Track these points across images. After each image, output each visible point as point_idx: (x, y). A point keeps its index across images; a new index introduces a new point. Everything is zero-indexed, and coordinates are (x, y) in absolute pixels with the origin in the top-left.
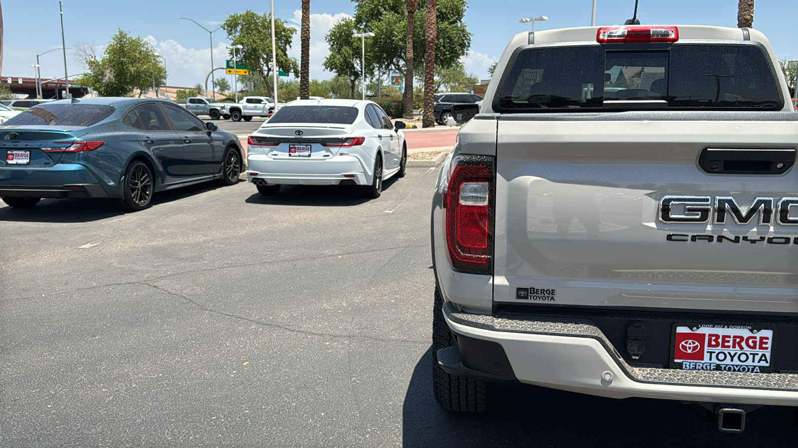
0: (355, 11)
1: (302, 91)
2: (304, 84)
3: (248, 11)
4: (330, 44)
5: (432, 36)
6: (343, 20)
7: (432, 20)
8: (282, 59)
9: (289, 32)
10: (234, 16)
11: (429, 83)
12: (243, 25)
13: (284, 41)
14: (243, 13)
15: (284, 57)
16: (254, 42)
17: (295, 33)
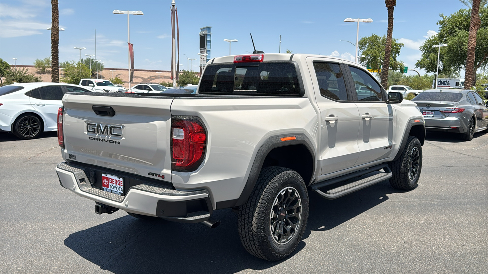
0: (439, 30)
1: (382, 82)
2: (384, 78)
3: (373, 34)
4: (423, 52)
5: (472, 45)
6: (432, 37)
7: (473, 35)
8: (392, 63)
9: (398, 46)
10: (365, 38)
11: (468, 77)
12: (370, 43)
13: (395, 51)
14: (370, 36)
15: (393, 61)
16: (375, 53)
17: (402, 46)
